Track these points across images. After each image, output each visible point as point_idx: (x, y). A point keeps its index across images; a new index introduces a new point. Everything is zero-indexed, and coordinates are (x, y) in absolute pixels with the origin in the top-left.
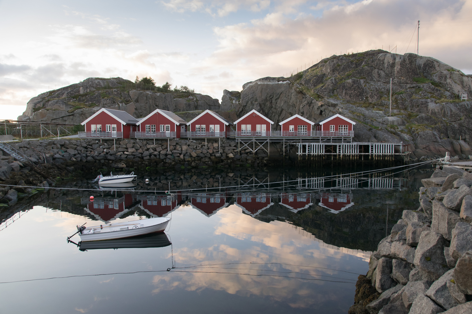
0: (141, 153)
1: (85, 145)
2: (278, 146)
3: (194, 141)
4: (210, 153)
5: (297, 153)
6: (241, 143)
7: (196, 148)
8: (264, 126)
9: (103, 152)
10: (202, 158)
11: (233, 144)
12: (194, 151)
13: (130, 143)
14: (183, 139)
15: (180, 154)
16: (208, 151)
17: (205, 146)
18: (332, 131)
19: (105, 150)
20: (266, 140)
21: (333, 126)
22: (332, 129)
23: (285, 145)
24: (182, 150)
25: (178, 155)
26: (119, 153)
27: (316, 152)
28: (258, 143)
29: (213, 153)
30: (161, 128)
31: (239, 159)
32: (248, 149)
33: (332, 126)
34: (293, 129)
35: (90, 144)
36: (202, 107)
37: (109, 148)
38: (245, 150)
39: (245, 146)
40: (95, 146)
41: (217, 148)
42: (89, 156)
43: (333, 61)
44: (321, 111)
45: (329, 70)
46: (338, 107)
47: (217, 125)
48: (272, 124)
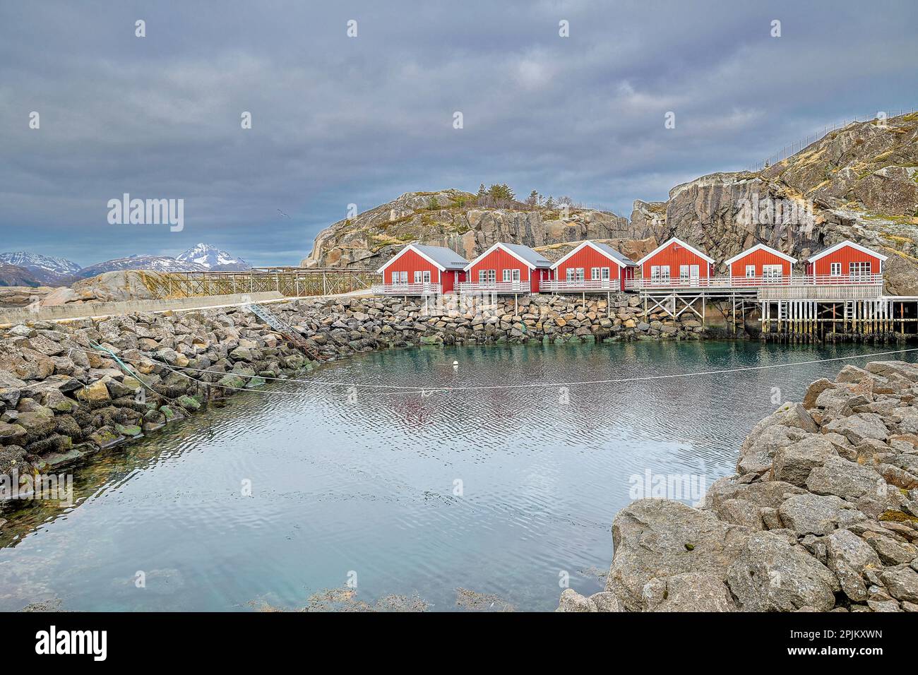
0: (469, 319)
1: (380, 305)
2: (723, 305)
3: (563, 298)
4: (591, 320)
5: (760, 320)
6: (650, 300)
7: (566, 310)
8: (695, 269)
9: (408, 317)
10: (576, 328)
11: (634, 301)
12: (562, 315)
14: (543, 293)
15: (537, 321)
16: (587, 315)
17: (582, 306)
18: (836, 275)
19: (411, 314)
20: (698, 294)
21: (838, 265)
22: (836, 271)
23: (736, 303)
24: (539, 314)
25: (533, 322)
26: (434, 320)
27: (798, 317)
28: (682, 300)
29: (596, 318)
30: (505, 275)
31: (647, 331)
32: (663, 311)
33: (836, 264)
34: (753, 272)
35: (388, 303)
36: (596, 233)
37: (418, 311)
38: (658, 313)
39: (657, 305)
40: (395, 308)
41: (604, 310)
42: (386, 324)
43: (848, 135)
44: (822, 236)
45: (839, 154)
46: (856, 226)
47: (605, 268)
48: (710, 264)
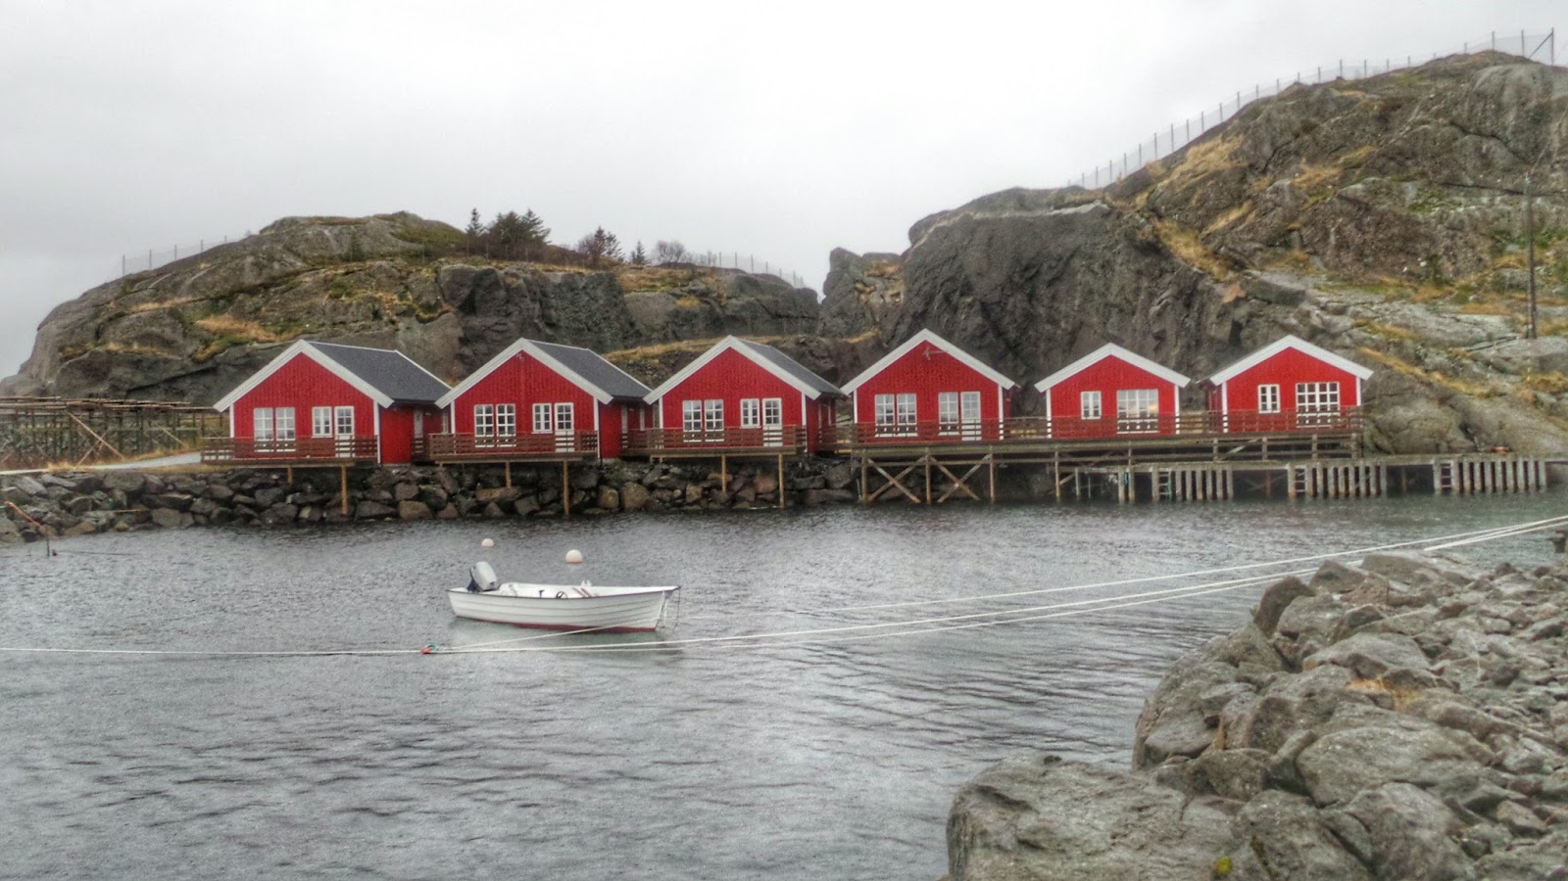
1: (226, 493)
3: (675, 470)
6: (872, 471)
7: (681, 495)
8: (973, 400)
11: (837, 474)
13: (408, 482)
14: (630, 458)
17: (719, 488)
18: (1270, 410)
20: (980, 456)
21: (1273, 390)
22: (1269, 402)
23: (1062, 476)
24: (619, 506)
28: (944, 470)
30: (538, 418)
32: (902, 495)
33: (1268, 388)
34: (1096, 405)
35: (245, 486)
37: (324, 504)
38: (891, 500)
39: (888, 484)
40: (267, 498)
41: (770, 497)
44: (1237, 327)
45: (1267, 150)
46: (1305, 306)
47: (772, 400)
48: (1004, 390)
